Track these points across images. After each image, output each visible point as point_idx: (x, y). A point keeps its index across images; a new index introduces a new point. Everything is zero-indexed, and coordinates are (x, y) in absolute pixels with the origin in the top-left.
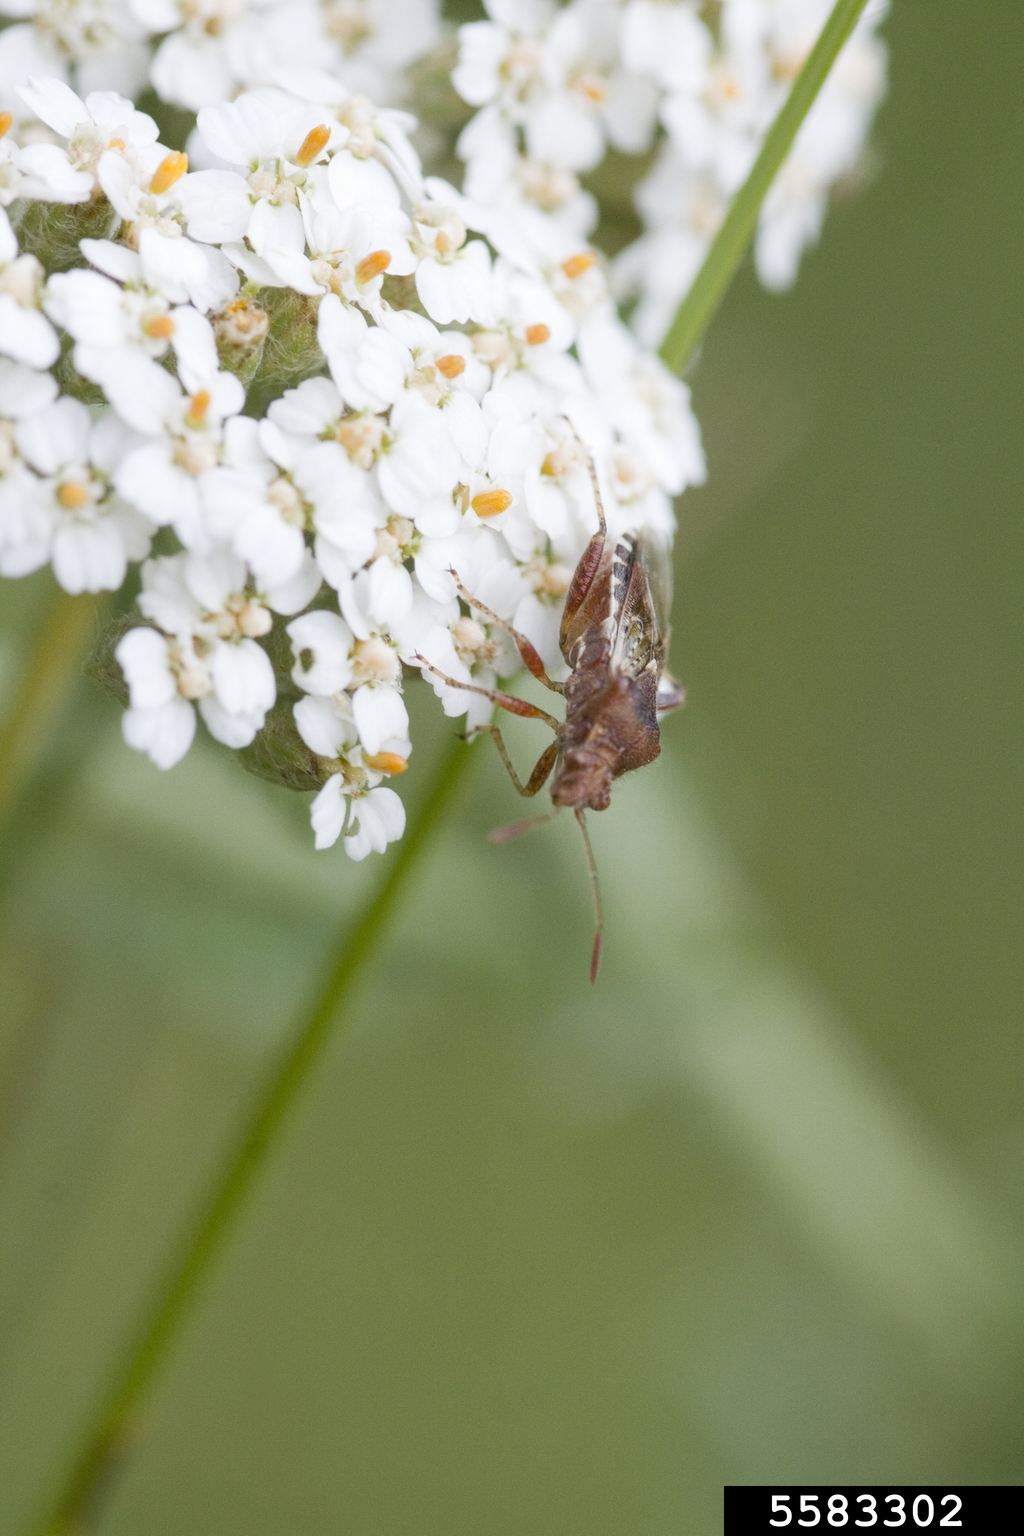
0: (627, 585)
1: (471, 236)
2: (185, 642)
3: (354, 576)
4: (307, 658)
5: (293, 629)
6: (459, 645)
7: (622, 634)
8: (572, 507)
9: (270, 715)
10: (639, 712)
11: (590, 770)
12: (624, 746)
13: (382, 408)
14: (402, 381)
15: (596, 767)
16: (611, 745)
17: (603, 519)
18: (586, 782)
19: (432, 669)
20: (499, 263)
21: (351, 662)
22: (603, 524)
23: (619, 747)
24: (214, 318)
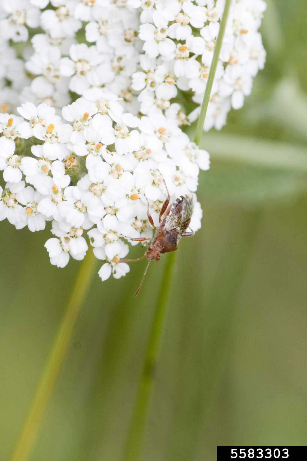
0: (175, 209)
1: (131, 129)
2: (63, 239)
3: (101, 219)
4: (93, 240)
5: (88, 233)
6: (136, 227)
7: (170, 220)
8: (162, 191)
9: (87, 252)
10: (168, 239)
11: (154, 251)
12: (164, 246)
13: (101, 182)
14: (109, 173)
15: (155, 251)
16: (160, 246)
17: (169, 194)
18: (152, 253)
19: (125, 236)
20: (141, 133)
21: (104, 239)
22: (169, 195)
23: (162, 247)
24: (64, 161)
